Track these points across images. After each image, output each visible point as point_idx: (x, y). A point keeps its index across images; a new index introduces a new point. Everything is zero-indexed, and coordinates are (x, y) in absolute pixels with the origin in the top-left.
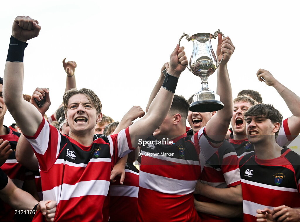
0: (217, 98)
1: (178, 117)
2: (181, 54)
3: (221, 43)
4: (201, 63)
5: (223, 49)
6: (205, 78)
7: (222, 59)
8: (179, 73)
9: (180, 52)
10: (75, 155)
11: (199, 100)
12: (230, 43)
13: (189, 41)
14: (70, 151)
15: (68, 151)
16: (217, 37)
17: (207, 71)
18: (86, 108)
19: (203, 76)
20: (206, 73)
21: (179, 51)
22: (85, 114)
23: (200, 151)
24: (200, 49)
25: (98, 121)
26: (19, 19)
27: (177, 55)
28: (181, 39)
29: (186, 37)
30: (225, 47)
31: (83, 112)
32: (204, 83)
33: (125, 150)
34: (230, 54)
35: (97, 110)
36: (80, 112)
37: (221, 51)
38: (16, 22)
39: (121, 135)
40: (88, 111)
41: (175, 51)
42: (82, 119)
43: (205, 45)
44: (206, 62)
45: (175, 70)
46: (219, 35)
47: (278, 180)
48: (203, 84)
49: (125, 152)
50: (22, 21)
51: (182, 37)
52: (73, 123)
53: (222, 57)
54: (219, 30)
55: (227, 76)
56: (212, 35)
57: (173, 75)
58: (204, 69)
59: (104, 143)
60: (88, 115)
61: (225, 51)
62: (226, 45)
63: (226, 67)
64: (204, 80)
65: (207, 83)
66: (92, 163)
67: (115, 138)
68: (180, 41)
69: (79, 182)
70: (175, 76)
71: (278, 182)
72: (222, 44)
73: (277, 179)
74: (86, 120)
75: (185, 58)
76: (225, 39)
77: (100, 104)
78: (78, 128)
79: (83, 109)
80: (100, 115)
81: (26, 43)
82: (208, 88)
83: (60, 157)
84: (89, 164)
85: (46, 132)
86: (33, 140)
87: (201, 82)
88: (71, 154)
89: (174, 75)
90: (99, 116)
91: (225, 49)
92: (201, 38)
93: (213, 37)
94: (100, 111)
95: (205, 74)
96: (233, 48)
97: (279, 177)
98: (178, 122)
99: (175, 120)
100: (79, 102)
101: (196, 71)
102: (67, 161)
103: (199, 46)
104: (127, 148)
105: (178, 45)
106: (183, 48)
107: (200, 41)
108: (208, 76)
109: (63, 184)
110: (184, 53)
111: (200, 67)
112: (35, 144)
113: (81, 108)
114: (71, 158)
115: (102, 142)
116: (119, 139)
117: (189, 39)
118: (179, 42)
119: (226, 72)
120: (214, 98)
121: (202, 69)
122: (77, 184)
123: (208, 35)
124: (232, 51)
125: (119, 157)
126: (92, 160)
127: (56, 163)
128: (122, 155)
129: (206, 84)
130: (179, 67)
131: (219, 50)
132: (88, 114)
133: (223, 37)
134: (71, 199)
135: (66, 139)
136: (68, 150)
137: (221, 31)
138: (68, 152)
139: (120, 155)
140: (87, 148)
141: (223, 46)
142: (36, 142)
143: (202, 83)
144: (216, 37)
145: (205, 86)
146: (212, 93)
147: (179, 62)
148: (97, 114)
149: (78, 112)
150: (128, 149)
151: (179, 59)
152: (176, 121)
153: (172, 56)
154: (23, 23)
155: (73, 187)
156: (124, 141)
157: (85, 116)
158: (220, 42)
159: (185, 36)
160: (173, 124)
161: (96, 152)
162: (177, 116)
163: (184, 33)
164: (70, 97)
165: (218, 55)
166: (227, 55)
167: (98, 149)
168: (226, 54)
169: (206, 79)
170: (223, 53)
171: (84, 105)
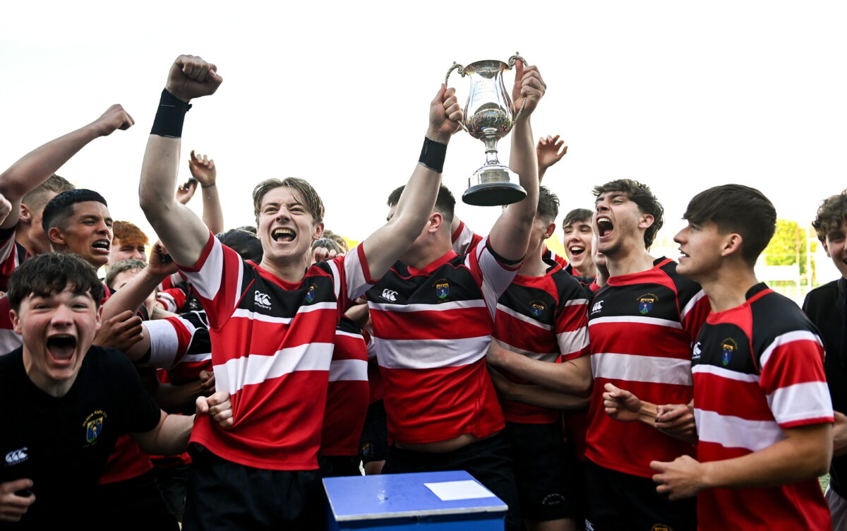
0: (514, 179)
1: (437, 219)
2: (450, 101)
3: (521, 77)
4: (485, 116)
5: (525, 88)
6: (491, 143)
7: (522, 107)
8: (446, 135)
9: (448, 97)
10: (269, 300)
11: (480, 183)
12: (539, 78)
13: (463, 76)
14: (260, 295)
15: (257, 294)
16: (514, 67)
17: (496, 130)
18: (295, 212)
19: (489, 140)
20: (494, 134)
21: (445, 96)
22: (291, 222)
23: (482, 279)
24: (480, 91)
25: (315, 237)
26: (185, 61)
27: (443, 103)
28: (449, 73)
29: (457, 69)
30: (529, 85)
31: (287, 219)
32: (490, 151)
33: (359, 285)
34: (538, 97)
35: (314, 217)
36: (284, 220)
37: (522, 91)
38: (179, 65)
39: (351, 259)
40: (297, 218)
41: (439, 96)
42: (284, 232)
43: (491, 83)
44: (494, 114)
45: (440, 130)
46: (518, 62)
47: (645, 306)
48: (489, 154)
49: (361, 288)
50: (189, 65)
51: (452, 69)
52: (270, 241)
53: (521, 103)
54: (517, 53)
55: (529, 137)
56: (504, 64)
57: (436, 141)
58: (490, 127)
59: (322, 273)
60: (296, 225)
61: (529, 91)
62: (531, 81)
63: (529, 121)
64: (489, 146)
65: (497, 152)
66: (302, 314)
67: (340, 263)
68: (448, 77)
69: (281, 349)
70: (440, 141)
71: (645, 309)
72: (523, 79)
73: (644, 304)
74: (292, 236)
75: (456, 108)
76: (529, 69)
77: (320, 206)
78: (278, 252)
79: (288, 215)
80: (320, 227)
81: (190, 103)
82: (497, 161)
83: (241, 306)
84: (297, 317)
85: (216, 259)
86: (194, 273)
87: (485, 150)
88: (262, 300)
89: (438, 139)
90: (318, 229)
91: (529, 88)
92: (486, 69)
93: (506, 67)
94: (320, 220)
95: (492, 135)
96: (542, 87)
97: (646, 301)
98: (437, 227)
99: (432, 224)
100: (281, 202)
101: (477, 131)
102: (256, 314)
103: (479, 85)
104: (362, 280)
105: (445, 86)
106: (453, 90)
107: (483, 74)
108: (498, 138)
109: (250, 356)
110: (455, 100)
111: (484, 122)
112: (197, 281)
113: (283, 211)
114: (264, 307)
115: (319, 273)
116: (348, 266)
117: (464, 72)
118: (445, 78)
119: (528, 130)
120: (508, 179)
121: (487, 126)
122: (277, 352)
123: (496, 63)
124: (541, 93)
125: (349, 299)
126: (302, 309)
127: (234, 316)
128: (355, 294)
129: (495, 153)
130: (446, 125)
131: (517, 89)
132: (298, 225)
133: (524, 66)
134: (267, 382)
135: (253, 272)
136: (256, 292)
137: (521, 55)
138: (256, 296)
139: (352, 294)
140: (294, 286)
141: (526, 81)
142: (199, 277)
143: (486, 153)
144: (512, 66)
145: (491, 157)
146: (505, 171)
147: (447, 116)
148: (314, 224)
149: (278, 219)
150: (364, 282)
151: (446, 109)
152: (434, 226)
153: (433, 104)
154: (191, 69)
155: (271, 359)
156: (356, 267)
157: (291, 226)
158: (520, 74)
159: (456, 67)
160: (429, 232)
161: (309, 294)
162: (435, 216)
163: (454, 63)
164: (266, 192)
165: (515, 99)
166: (533, 99)
167: (312, 287)
168: (530, 98)
169: (494, 144)
170: (525, 95)
171: (290, 207)
